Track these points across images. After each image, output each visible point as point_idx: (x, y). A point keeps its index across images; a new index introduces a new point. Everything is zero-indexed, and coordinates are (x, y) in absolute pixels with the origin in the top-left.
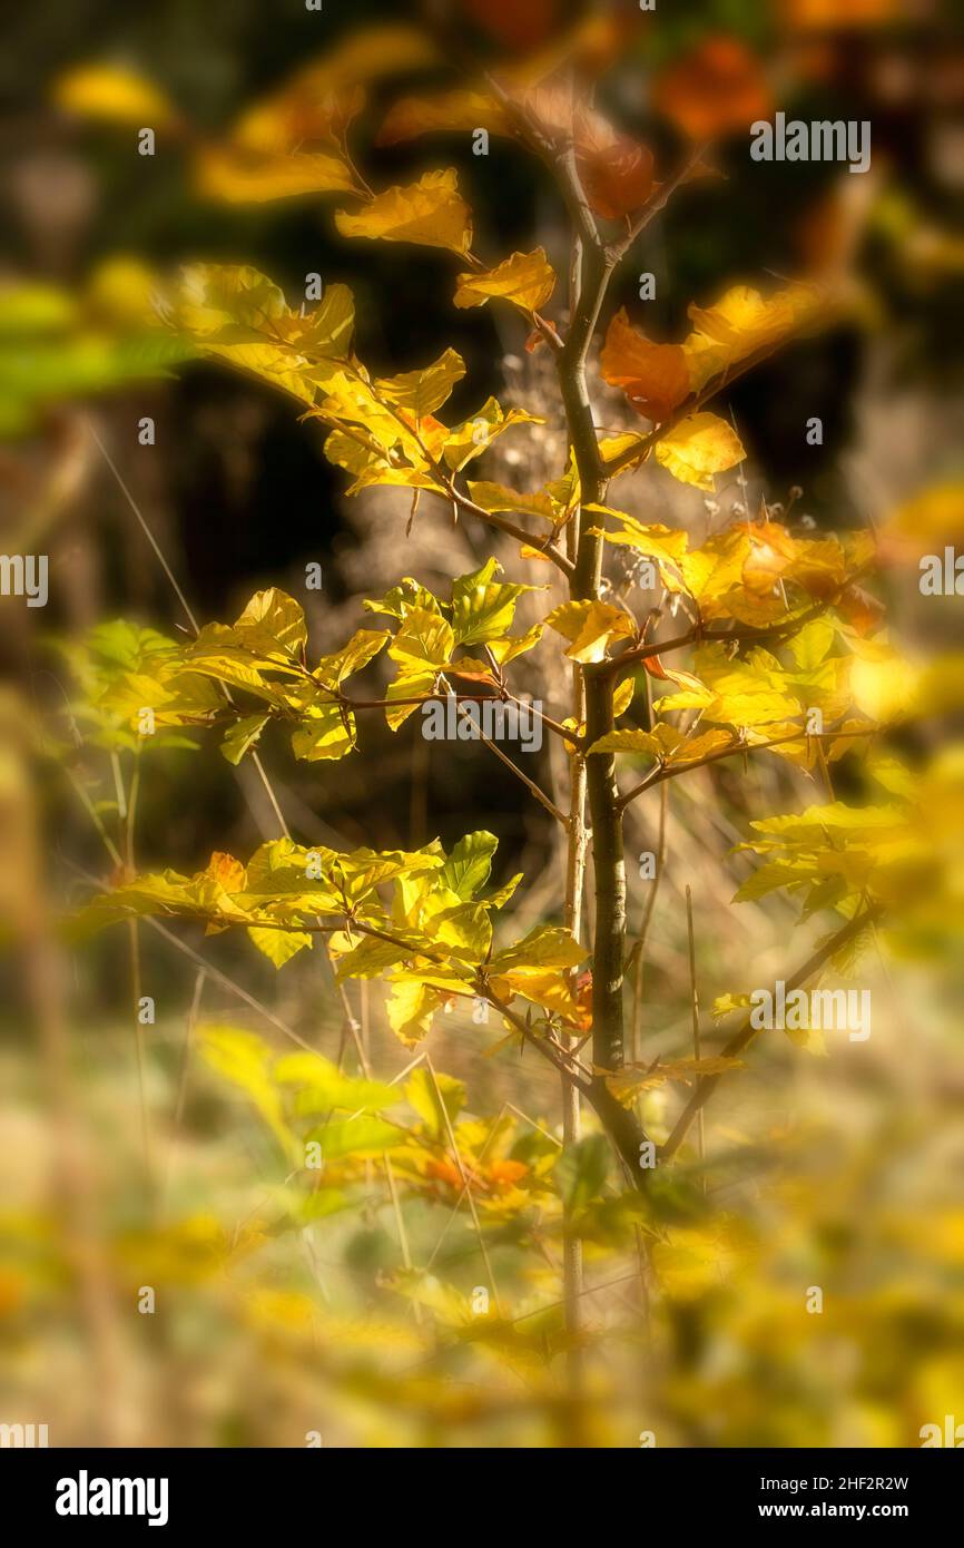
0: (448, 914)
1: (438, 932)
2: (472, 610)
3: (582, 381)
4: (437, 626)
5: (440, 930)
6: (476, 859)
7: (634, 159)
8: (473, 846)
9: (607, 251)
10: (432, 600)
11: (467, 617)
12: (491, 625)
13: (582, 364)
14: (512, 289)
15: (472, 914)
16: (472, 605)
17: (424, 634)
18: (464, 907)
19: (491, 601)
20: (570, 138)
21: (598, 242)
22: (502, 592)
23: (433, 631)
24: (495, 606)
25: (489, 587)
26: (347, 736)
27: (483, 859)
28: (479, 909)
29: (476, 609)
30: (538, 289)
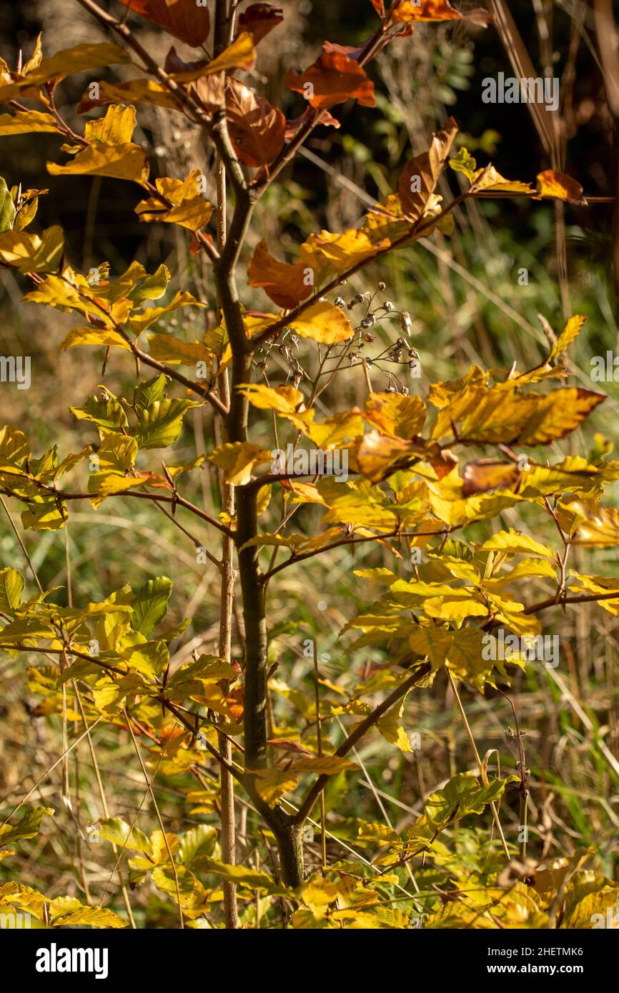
0: (138, 647)
1: (130, 658)
2: (150, 420)
3: (233, 283)
4: (126, 442)
5: (132, 656)
6: (157, 599)
7: (270, 119)
8: (154, 588)
9: (252, 192)
10: (119, 408)
11: (146, 425)
12: (165, 434)
13: (234, 271)
14: (180, 219)
15: (155, 647)
16: (150, 417)
17: (117, 448)
18: (149, 644)
19: (164, 413)
20: (223, 111)
21: (245, 186)
22: (171, 405)
23: (123, 445)
24: (168, 418)
25: (162, 402)
26: (61, 517)
27: (162, 600)
28: (160, 643)
29: (153, 420)
30: (200, 218)
